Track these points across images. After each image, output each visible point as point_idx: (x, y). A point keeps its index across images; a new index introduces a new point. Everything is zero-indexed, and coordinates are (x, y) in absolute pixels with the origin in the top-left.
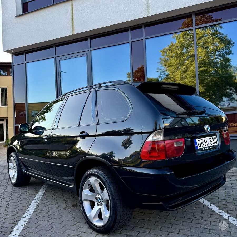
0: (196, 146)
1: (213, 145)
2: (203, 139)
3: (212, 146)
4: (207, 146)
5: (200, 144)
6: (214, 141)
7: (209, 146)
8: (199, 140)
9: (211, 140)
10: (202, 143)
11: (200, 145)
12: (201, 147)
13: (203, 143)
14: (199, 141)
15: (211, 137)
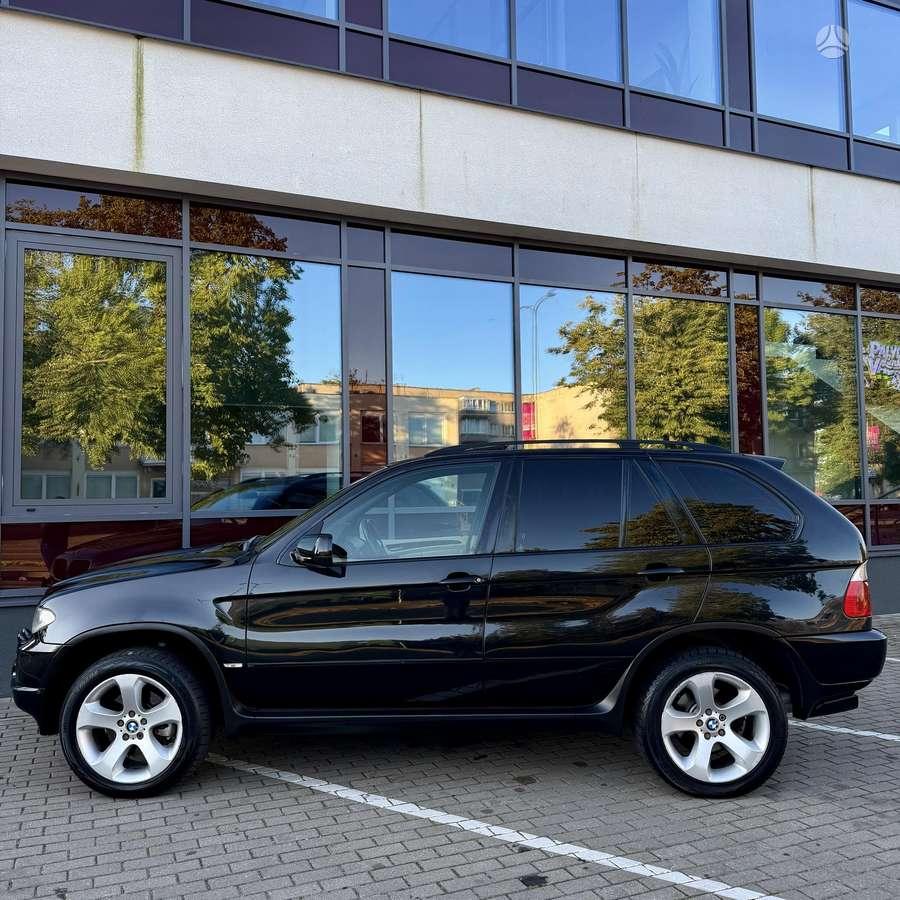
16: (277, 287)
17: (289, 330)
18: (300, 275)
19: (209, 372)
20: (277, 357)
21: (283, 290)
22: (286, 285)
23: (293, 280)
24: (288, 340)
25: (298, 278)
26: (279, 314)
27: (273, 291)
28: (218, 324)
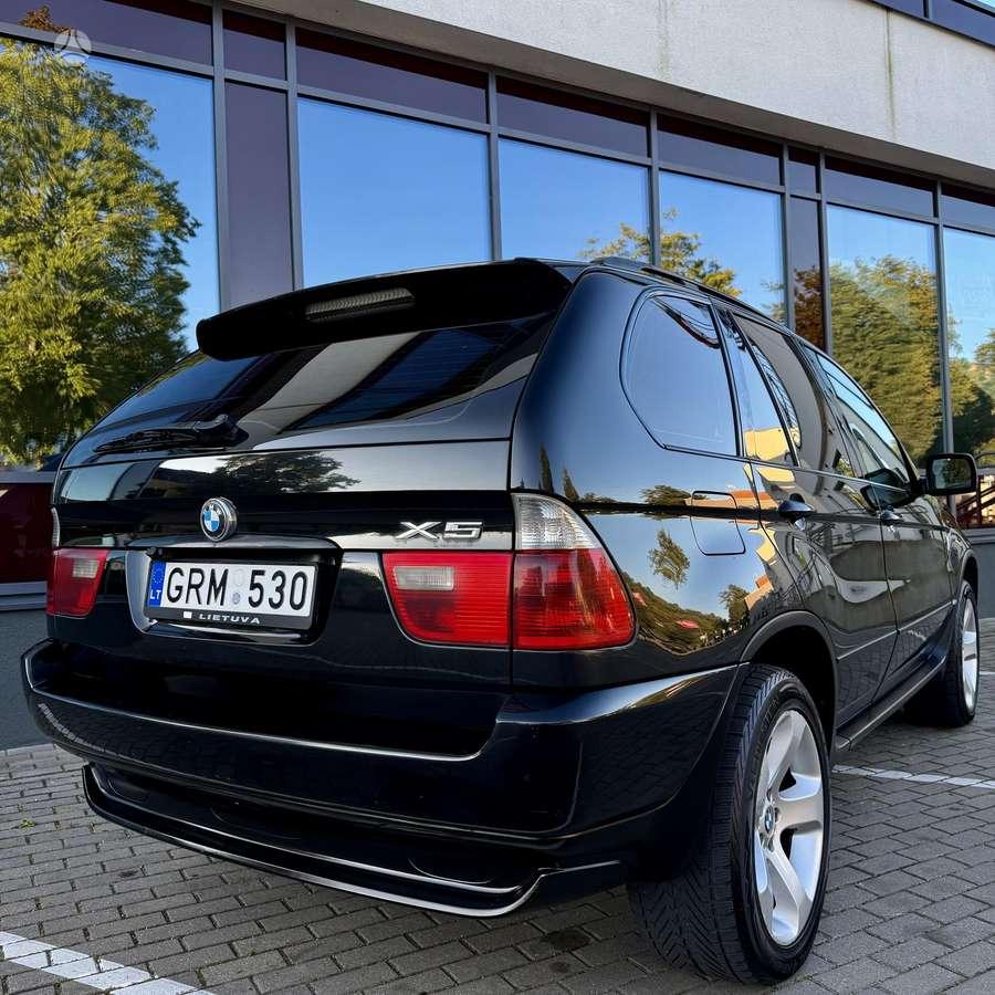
0: (155, 594)
1: (265, 608)
2: (207, 568)
3: (252, 616)
4: (215, 605)
5: (179, 588)
6: (280, 589)
7: (228, 606)
8: (177, 570)
9: (258, 579)
10: (190, 586)
11: (174, 594)
12: (180, 604)
13: (197, 587)
14: (177, 574)
15: (271, 569)
16: (169, 247)
17: (183, 298)
18: (195, 230)
19: (78, 347)
20: (171, 332)
21: (176, 251)
22: (181, 246)
23: (188, 237)
24: (182, 310)
25: (193, 235)
26: (171, 279)
27: (164, 251)
28: (89, 288)
